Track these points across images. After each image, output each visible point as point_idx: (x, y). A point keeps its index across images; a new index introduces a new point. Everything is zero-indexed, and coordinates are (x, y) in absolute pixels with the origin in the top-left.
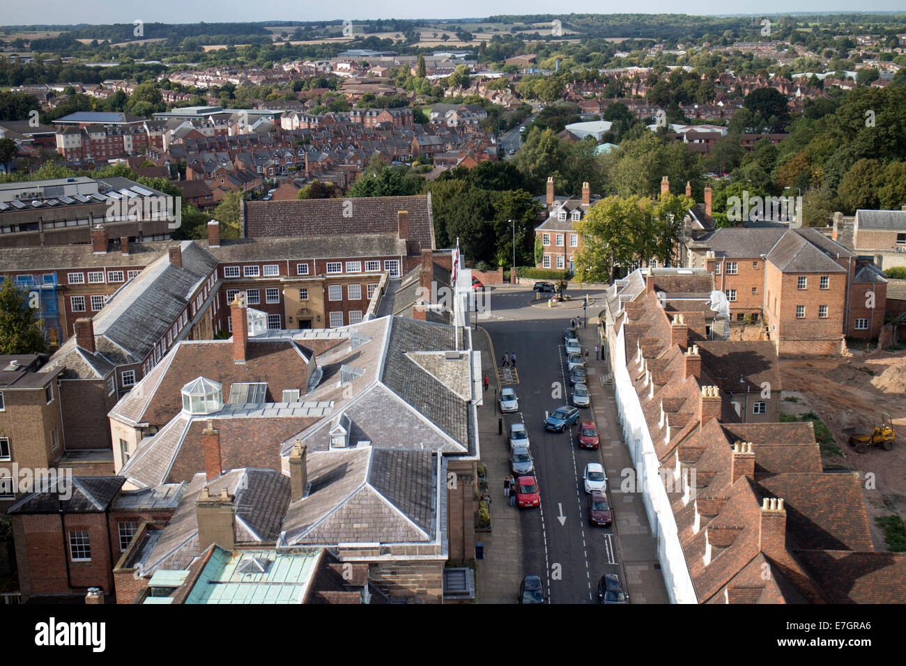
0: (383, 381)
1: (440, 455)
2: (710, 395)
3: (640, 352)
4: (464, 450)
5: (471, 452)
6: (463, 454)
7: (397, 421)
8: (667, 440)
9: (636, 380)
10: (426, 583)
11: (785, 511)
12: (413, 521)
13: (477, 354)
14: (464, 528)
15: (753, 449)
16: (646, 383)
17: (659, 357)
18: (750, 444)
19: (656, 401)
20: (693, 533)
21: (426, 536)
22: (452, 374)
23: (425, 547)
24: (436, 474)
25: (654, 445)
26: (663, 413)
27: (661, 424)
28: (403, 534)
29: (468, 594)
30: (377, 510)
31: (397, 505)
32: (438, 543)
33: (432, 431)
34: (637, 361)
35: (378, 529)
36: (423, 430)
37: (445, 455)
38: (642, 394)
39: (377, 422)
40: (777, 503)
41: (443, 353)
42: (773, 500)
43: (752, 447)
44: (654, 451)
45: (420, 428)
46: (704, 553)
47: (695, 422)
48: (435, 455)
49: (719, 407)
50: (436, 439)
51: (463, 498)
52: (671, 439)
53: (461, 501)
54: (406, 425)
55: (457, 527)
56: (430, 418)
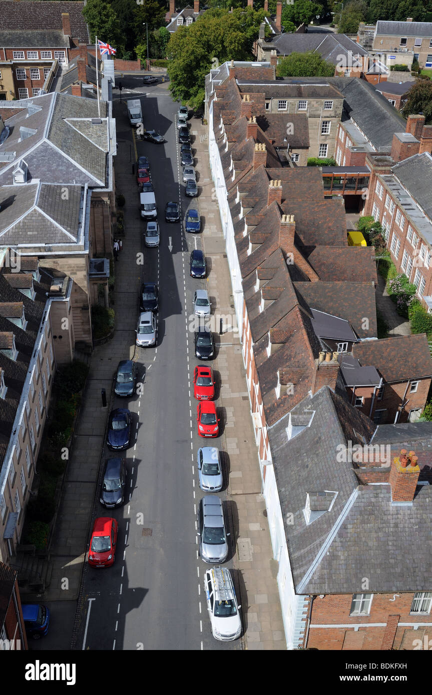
0: (49, 138)
1: (86, 188)
2: (260, 149)
3: (222, 121)
4: (103, 185)
5: (107, 186)
6: (102, 187)
7: (58, 165)
8: (233, 179)
9: (219, 139)
10: (76, 268)
11: (294, 222)
12: (66, 230)
13: (113, 121)
14: (104, 234)
15: (281, 184)
16: (224, 141)
17: (233, 124)
18: (280, 181)
19: (229, 153)
20: (243, 236)
21: (74, 239)
22: (96, 134)
23: (74, 246)
24: (83, 200)
25: (226, 181)
26: (232, 161)
27: (231, 168)
28: (59, 238)
29: (105, 274)
30: (43, 223)
31: (56, 220)
32: (81, 243)
33: (81, 172)
34: (220, 126)
35: (43, 235)
36: (75, 171)
37: (90, 188)
38: (221, 148)
39: (45, 166)
40: (290, 218)
41: (90, 119)
42: (288, 216)
43: (281, 182)
44: (225, 185)
45: (74, 170)
46: (248, 248)
47: (251, 167)
48: (83, 188)
49: (265, 157)
50: (85, 177)
51: (103, 215)
52: (235, 178)
53: (101, 217)
54: (64, 168)
55: (100, 233)
56: (80, 164)
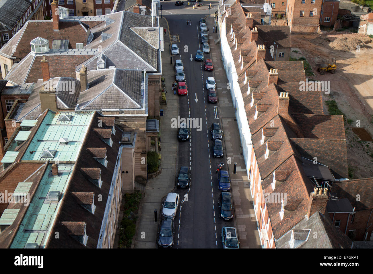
0: (120, 40)
1: (145, 72)
2: (261, 49)
3: (232, 29)
4: (155, 70)
5: (158, 71)
6: (155, 72)
7: (127, 58)
8: (242, 68)
9: (230, 42)
10: (139, 126)
11: (289, 98)
12: (134, 100)
13: (162, 29)
14: (155, 103)
15: (277, 72)
16: (234, 43)
17: (240, 32)
19: (238, 51)
20: (250, 106)
21: (139, 106)
22: (151, 38)
23: (139, 111)
24: (143, 80)
25: (236, 69)
26: (241, 56)
27: (240, 61)
28: (129, 105)
29: (156, 130)
30: (119, 95)
31: (127, 93)
32: (144, 109)
33: (142, 62)
34: (231, 33)
35: (118, 103)
36: (138, 61)
37: (147, 72)
38: (232, 48)
39: (118, 58)
40: (286, 94)
41: (147, 28)
42: (284, 93)
43: (277, 71)
44: (236, 72)
45: (137, 60)
46: (255, 114)
47: (254, 60)
48: (143, 72)
49: (264, 54)
50: (144, 65)
51: (155, 91)
52: (243, 67)
53: (154, 92)
54: (130, 59)
55: (152, 103)
56: (141, 56)
